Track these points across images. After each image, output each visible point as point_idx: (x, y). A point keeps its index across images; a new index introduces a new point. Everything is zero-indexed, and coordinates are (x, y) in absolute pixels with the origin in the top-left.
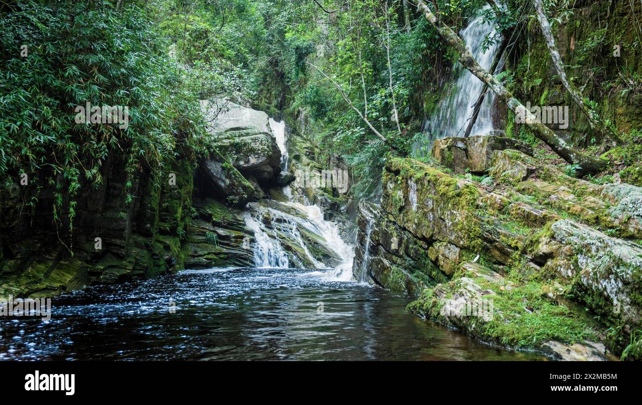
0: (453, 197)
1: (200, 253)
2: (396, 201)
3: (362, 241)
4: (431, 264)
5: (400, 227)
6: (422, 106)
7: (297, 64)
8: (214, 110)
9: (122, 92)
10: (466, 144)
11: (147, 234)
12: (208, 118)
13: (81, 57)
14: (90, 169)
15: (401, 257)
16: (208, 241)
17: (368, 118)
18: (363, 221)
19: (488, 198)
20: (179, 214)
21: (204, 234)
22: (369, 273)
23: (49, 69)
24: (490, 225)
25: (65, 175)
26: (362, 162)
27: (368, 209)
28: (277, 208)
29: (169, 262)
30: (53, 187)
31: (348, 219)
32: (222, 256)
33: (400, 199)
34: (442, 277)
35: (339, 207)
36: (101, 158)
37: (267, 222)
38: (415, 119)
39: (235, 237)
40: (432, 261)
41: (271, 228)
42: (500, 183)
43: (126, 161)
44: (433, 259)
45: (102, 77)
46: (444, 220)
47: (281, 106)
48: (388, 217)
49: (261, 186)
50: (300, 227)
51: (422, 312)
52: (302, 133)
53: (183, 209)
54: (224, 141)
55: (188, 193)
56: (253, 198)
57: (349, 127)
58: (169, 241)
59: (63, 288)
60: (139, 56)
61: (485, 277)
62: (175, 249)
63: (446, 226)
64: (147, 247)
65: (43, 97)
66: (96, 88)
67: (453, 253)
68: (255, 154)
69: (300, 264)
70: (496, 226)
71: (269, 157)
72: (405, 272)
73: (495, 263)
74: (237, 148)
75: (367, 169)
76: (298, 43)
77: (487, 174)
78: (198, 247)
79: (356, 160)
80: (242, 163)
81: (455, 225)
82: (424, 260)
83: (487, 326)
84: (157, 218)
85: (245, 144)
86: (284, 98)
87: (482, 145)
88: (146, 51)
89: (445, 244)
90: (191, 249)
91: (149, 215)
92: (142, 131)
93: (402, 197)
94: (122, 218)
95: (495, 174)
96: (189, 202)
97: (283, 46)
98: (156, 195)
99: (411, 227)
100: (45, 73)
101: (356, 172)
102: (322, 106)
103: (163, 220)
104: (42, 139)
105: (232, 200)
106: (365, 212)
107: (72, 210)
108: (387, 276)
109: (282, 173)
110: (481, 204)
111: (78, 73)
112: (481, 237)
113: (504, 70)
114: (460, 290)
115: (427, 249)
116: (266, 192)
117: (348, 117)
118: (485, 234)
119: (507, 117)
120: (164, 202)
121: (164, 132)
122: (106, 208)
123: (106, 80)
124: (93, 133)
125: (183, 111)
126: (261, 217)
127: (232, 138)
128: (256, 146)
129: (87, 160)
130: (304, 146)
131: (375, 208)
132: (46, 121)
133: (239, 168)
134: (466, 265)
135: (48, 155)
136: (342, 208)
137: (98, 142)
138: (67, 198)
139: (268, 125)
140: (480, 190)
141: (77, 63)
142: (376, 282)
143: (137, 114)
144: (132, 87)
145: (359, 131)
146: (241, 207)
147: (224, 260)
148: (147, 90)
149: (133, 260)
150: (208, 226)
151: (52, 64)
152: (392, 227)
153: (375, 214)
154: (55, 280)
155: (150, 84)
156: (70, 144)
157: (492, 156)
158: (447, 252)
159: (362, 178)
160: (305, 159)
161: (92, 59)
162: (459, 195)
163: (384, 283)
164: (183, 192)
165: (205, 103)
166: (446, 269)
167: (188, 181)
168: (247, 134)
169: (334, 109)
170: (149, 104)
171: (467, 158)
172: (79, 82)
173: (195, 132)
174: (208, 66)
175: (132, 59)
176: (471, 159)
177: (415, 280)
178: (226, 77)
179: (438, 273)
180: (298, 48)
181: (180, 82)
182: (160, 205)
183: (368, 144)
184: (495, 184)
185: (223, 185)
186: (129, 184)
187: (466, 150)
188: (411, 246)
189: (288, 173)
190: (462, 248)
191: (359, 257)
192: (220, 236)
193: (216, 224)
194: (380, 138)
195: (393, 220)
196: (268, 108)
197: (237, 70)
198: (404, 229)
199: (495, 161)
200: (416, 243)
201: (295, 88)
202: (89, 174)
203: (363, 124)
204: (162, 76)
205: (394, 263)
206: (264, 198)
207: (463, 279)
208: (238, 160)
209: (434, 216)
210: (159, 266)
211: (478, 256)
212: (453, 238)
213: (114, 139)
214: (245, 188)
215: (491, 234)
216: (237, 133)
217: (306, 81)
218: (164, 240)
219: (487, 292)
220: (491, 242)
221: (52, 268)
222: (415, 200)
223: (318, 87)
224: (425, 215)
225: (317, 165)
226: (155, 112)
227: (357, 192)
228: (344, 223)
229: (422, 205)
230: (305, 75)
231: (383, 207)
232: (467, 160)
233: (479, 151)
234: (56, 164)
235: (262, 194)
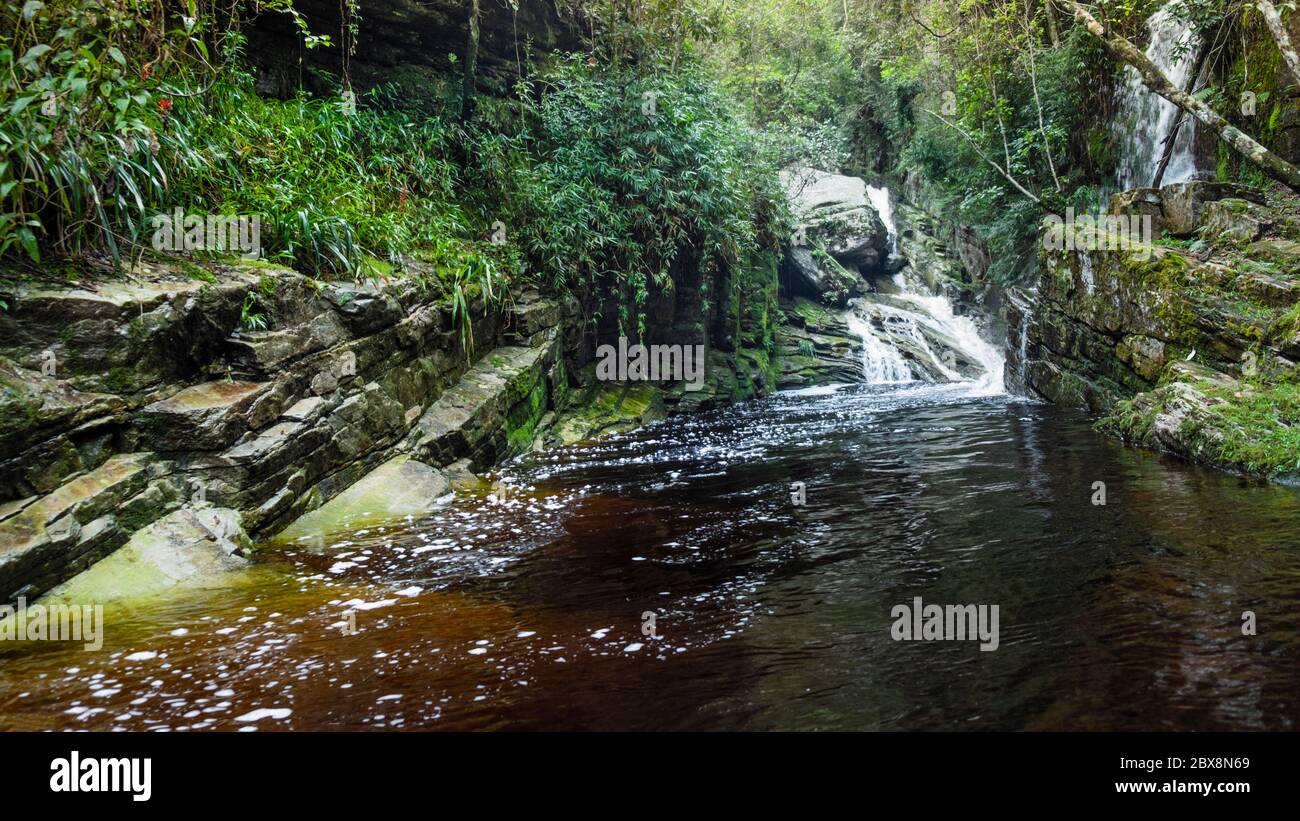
0: (1148, 272)
1: (794, 368)
2: (1062, 282)
3: (1015, 341)
4: (1120, 366)
5: (1070, 318)
6: (1085, 148)
7: (901, 110)
8: (797, 181)
9: (688, 173)
10: (1159, 197)
11: (729, 348)
12: (791, 193)
13: (636, 136)
14: (657, 272)
15: (1075, 359)
16: (802, 352)
17: (1012, 174)
18: (1015, 314)
19: (1202, 270)
20: (764, 322)
21: (796, 344)
22: (1029, 384)
23: (601, 155)
24: (1210, 308)
25: (629, 282)
26: (1003, 234)
27: (1021, 297)
28: (889, 302)
29: (758, 382)
30: (616, 299)
31: (988, 311)
32: (822, 371)
33: (1068, 280)
34: (1139, 383)
35: (974, 296)
36: (670, 258)
37: (877, 322)
38: (1075, 168)
39: (837, 345)
40: (1122, 362)
41: (883, 331)
42: (1218, 247)
43: (698, 259)
44: (1124, 359)
45: (663, 158)
46: (1137, 305)
47: (880, 168)
48: (1051, 306)
49: (865, 276)
50: (921, 327)
51: (1117, 433)
52: (913, 201)
53: (768, 313)
54: (812, 221)
55: (773, 292)
56: (856, 293)
57: (980, 187)
58: (755, 355)
59: (639, 420)
60: (704, 126)
61: (1209, 380)
62: (763, 364)
63: (1140, 313)
64: (731, 365)
65: (595, 190)
66: (656, 172)
67: (1155, 350)
68: (853, 235)
69: (927, 375)
70: (1219, 308)
71: (873, 237)
72: (1082, 379)
73: (1221, 360)
74: (830, 229)
75: (1011, 243)
76: (900, 82)
77: (1195, 236)
78: (791, 361)
79: (994, 231)
80: (837, 248)
81: (1154, 310)
82: (1109, 362)
83: (1222, 448)
84: (738, 327)
85: (840, 223)
86: (885, 157)
87: (1186, 196)
88: (712, 119)
89: (1141, 337)
90: (781, 363)
91: (728, 324)
92: (715, 220)
93: (1070, 278)
94: (698, 330)
95: (1209, 235)
96: (775, 304)
97: (877, 88)
98: (734, 298)
99: (1089, 317)
100: (597, 160)
101: (994, 247)
102: (940, 163)
103: (745, 330)
104: (601, 240)
105: (829, 298)
106: (1016, 301)
107: (641, 324)
108: (1056, 387)
109: (890, 256)
110: (1192, 279)
111: (635, 156)
112: (1196, 324)
113: (1208, 86)
114: (1174, 401)
115: (1114, 346)
116: (871, 283)
117: (980, 173)
118: (1203, 321)
119: (1217, 152)
120: (746, 307)
121: (741, 218)
122: (678, 319)
123: (667, 160)
124: (658, 228)
125: (759, 189)
126: (869, 317)
127: (822, 216)
128: (855, 224)
129: (653, 262)
130: (917, 217)
131: (1031, 296)
132: (603, 219)
133: (833, 253)
134: (1178, 366)
135: (608, 259)
136: (978, 297)
137: (664, 239)
138: (635, 311)
139: (866, 194)
140: (1188, 260)
141: (632, 144)
142: (1041, 395)
143: (708, 199)
144: (699, 166)
145: (995, 191)
146: (841, 305)
147: (825, 376)
148: (718, 167)
149: (715, 382)
150: (801, 333)
151: (603, 148)
152: (1059, 319)
153: (1031, 303)
154: (626, 411)
155: (719, 160)
156: (633, 245)
157: (1201, 210)
158: (1145, 349)
159: (1005, 255)
160: (920, 236)
161: (650, 137)
162: (1157, 269)
163: (1053, 396)
164: (767, 291)
165: (784, 174)
166: (1146, 372)
167: (771, 278)
168: (842, 210)
169: (955, 165)
170: (720, 185)
171: (1163, 215)
172: (637, 167)
173: (778, 214)
174: (786, 128)
175: (697, 131)
176: (1169, 216)
177: (1099, 389)
178: (810, 138)
179: (1133, 378)
180: (900, 89)
181: (754, 153)
182: (741, 311)
183: (1009, 208)
184: (1210, 250)
185: (815, 278)
186: (704, 287)
187: (1160, 205)
188: (1089, 343)
189: (899, 257)
190: (1168, 342)
191: (1012, 363)
192: (817, 346)
193: (810, 330)
194: (1028, 199)
195: (1059, 309)
196: (864, 172)
197: (824, 128)
198: (1077, 320)
199: (1207, 216)
200: (1096, 339)
201: (899, 141)
202: (657, 279)
203: (1001, 180)
204: (731, 148)
205: (1064, 367)
206: (869, 291)
207: (1175, 384)
208: (832, 244)
209: (1121, 301)
210: (745, 387)
211: (1194, 352)
212: (1152, 329)
213: (683, 233)
214: (844, 280)
215: (1212, 320)
216: (827, 209)
217: (913, 132)
218: (749, 355)
219: (1216, 402)
220: (1213, 331)
221: (623, 397)
222: (1091, 279)
223: (931, 135)
224: (1107, 299)
225: (937, 242)
226: (729, 194)
227: (997, 274)
228: (982, 317)
229: (1102, 285)
230: (913, 123)
231: (1042, 293)
232: (1162, 219)
233: (1181, 204)
234: (618, 270)
235: (866, 286)
